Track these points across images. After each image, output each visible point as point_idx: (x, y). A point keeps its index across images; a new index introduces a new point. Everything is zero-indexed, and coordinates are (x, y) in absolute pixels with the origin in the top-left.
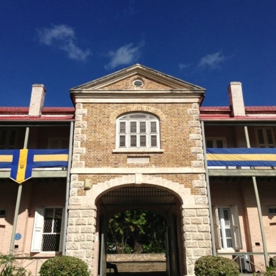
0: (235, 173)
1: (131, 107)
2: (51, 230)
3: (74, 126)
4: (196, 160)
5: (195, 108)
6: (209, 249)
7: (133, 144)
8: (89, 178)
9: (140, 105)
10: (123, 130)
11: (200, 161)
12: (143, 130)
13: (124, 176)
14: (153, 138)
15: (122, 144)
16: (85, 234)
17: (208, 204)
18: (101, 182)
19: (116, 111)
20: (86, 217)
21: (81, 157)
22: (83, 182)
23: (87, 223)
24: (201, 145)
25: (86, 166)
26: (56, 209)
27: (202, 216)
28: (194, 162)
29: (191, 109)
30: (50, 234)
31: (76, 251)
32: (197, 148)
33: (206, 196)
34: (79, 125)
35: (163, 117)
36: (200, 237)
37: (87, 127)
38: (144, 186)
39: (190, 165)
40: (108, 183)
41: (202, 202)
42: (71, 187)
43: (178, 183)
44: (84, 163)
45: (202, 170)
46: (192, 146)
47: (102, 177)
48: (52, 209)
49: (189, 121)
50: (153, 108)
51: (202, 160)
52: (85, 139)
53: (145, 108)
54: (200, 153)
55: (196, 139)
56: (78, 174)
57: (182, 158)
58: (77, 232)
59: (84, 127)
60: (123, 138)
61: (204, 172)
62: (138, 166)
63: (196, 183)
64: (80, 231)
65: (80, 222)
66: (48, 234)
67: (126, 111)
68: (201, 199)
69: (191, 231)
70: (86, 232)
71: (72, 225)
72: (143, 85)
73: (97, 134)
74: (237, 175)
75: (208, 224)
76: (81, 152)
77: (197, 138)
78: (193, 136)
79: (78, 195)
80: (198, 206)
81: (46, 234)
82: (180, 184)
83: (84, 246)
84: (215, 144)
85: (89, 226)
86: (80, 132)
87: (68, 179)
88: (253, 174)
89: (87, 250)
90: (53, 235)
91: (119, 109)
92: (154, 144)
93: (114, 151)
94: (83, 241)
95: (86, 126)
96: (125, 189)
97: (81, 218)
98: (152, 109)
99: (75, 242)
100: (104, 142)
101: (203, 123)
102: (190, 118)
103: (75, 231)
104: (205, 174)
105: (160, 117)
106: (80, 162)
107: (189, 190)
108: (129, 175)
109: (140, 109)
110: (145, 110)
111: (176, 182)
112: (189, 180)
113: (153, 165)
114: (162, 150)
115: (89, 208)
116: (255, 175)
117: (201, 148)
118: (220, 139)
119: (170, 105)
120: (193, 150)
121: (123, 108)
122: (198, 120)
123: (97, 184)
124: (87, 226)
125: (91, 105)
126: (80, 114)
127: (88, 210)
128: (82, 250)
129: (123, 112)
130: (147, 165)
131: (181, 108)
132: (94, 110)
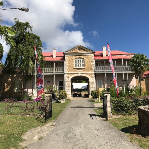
1: (78, 56)
5: (93, 56)
7: (78, 66)
8: (69, 75)
10: (76, 62)
12: (81, 62)
14: (83, 64)
15: (76, 66)
17: (95, 80)
19: (74, 58)
25: (68, 72)
27: (93, 83)
28: (92, 70)
33: (94, 78)
34: (66, 62)
36: (92, 87)
37: (68, 62)
38: (81, 76)
43: (88, 75)
46: (92, 66)
47: (72, 74)
48: (61, 81)
51: (94, 70)
52: (68, 65)
53: (81, 57)
56: (67, 74)
57: (89, 69)
60: (76, 65)
63: (92, 75)
64: (68, 86)
72: (80, 50)
73: (70, 64)
75: (95, 84)
76: (67, 68)
78: (92, 64)
79: (67, 78)
80: (92, 81)
81: (60, 87)
84: (98, 65)
85: (70, 85)
87: (64, 75)
92: (83, 66)
93: (74, 68)
97: (68, 83)
98: (83, 57)
100: (72, 66)
101: (94, 60)
102: (91, 59)
104: (94, 73)
105: (84, 59)
107: (91, 77)
108: (78, 74)
114: (85, 68)
115: (69, 81)
116: (106, 73)
117: (94, 67)
123: (71, 76)
126: (66, 59)
129: (76, 58)
130: (82, 71)
131: (89, 56)
132: (69, 57)
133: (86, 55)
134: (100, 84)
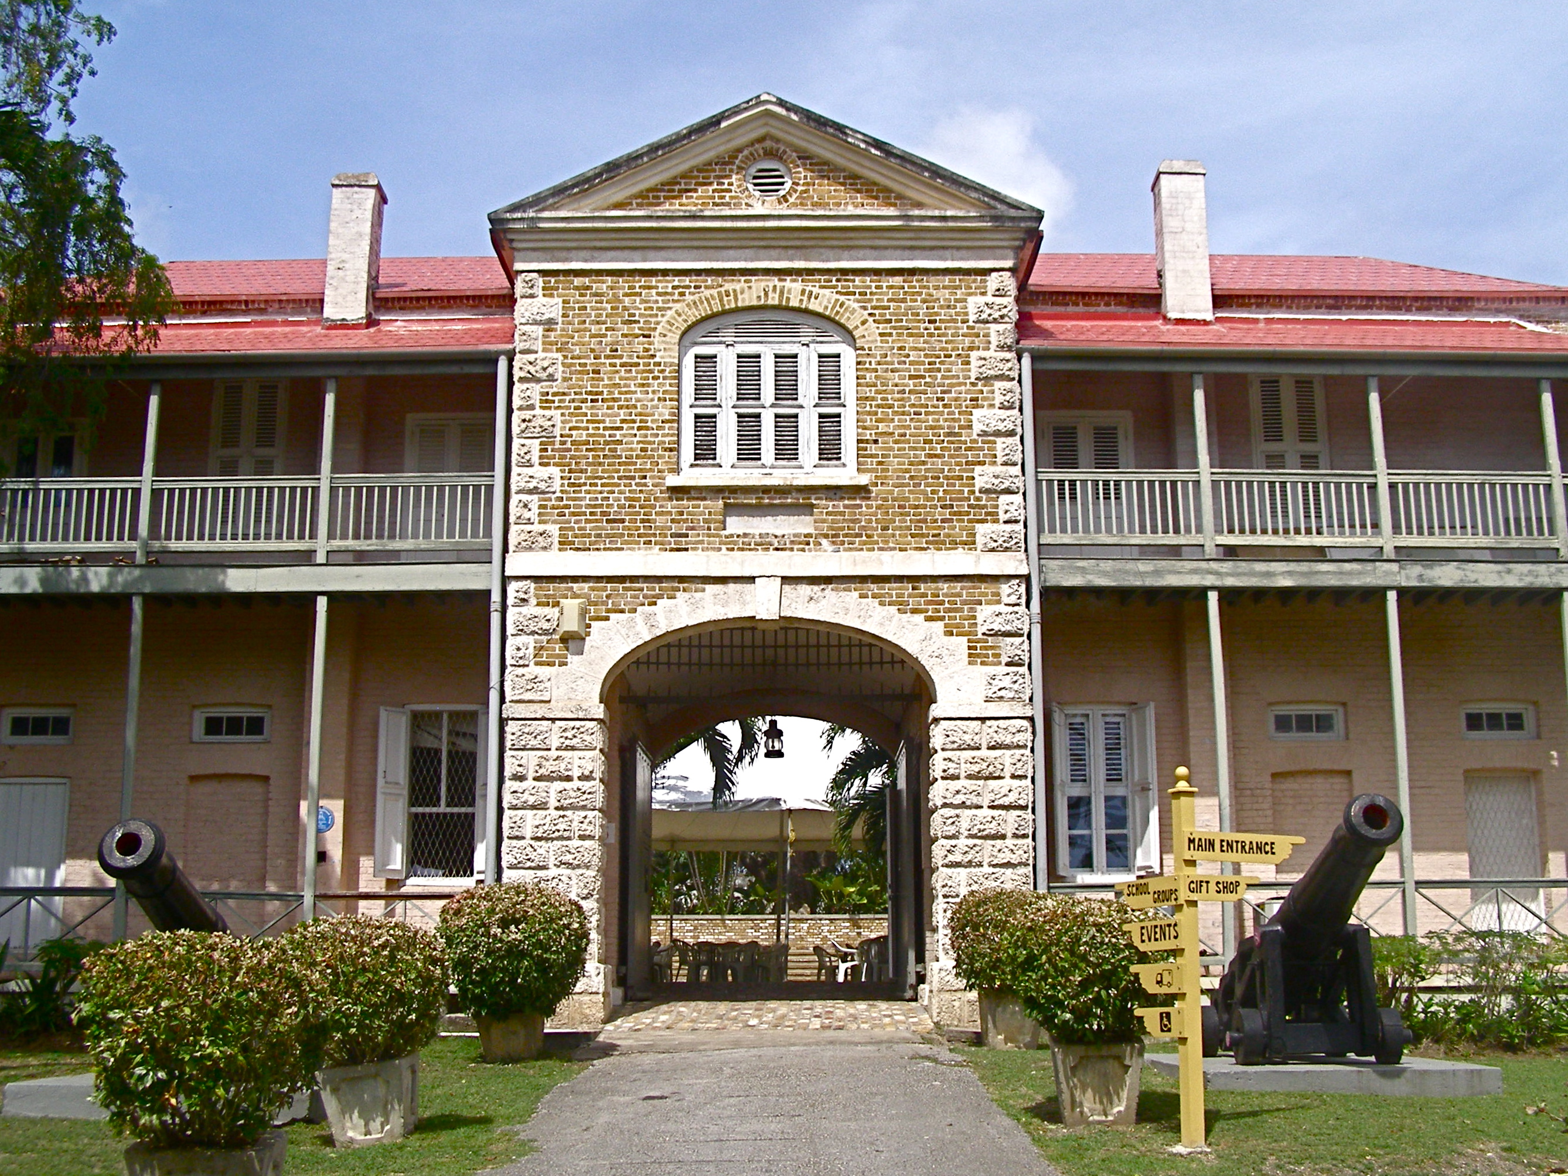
0: (1141, 574)
1: (738, 287)
2: (439, 799)
3: (510, 375)
4: (996, 521)
5: (999, 293)
6: (1022, 870)
7: (749, 452)
8: (576, 596)
9: (775, 280)
10: (705, 389)
11: (1009, 527)
12: (786, 388)
13: (710, 588)
14: (828, 426)
15: (705, 452)
16: (569, 813)
17: (1031, 699)
18: (622, 611)
19: (677, 306)
20: (573, 748)
21: (540, 507)
22: (553, 612)
23: (576, 773)
24: (1018, 458)
25: (565, 544)
26: (454, 715)
27: (1008, 747)
28: (983, 531)
29: (981, 300)
30: (434, 810)
31: (541, 873)
32: (999, 469)
33: (1024, 670)
34: (532, 369)
35: (870, 333)
36: (992, 828)
37: (565, 379)
38: (789, 625)
39: (970, 543)
40: (648, 617)
41: (1011, 695)
42: (510, 629)
43: (919, 618)
44: (553, 529)
45: (1012, 564)
46: (983, 463)
47: (625, 589)
48: (438, 715)
49: (974, 355)
50: (827, 292)
51: (1017, 522)
52: (557, 432)
53: (794, 291)
54: (1008, 491)
55: (998, 434)
56: (536, 579)
57: (939, 514)
58: (542, 806)
59: (551, 378)
60: (706, 423)
61: (1024, 571)
62: (764, 544)
63: (987, 617)
64: (553, 803)
65: (549, 767)
66: (427, 810)
67: (717, 308)
68: (1007, 682)
69: (963, 805)
70: (573, 807)
71: (521, 778)
72: (788, 186)
73: (602, 409)
74: (1149, 582)
75: (1026, 777)
76: (542, 486)
77: (1001, 427)
78: (984, 418)
79: (537, 664)
80: (993, 710)
81: (420, 810)
82: (929, 619)
83: (568, 858)
84: (1085, 448)
85: (586, 785)
86: (536, 399)
87: (496, 597)
88: (1209, 581)
89: (580, 871)
90: (445, 814)
91: (689, 298)
92: (829, 451)
93: (672, 480)
94: (561, 838)
95: (559, 372)
96: (737, 635)
97: (554, 753)
98: (824, 299)
99: (532, 842)
100: (631, 441)
101: (1026, 360)
102: (977, 339)
103: (531, 800)
104: (1027, 578)
105: (857, 334)
106: (541, 528)
107: (961, 643)
108: (732, 586)
109: (774, 300)
110: (794, 303)
111: (914, 611)
112: (964, 603)
113: (824, 542)
114: (864, 480)
115: (581, 715)
116: (1218, 583)
117: (1016, 470)
118: (1105, 417)
119: (898, 280)
120: (983, 477)
121: (708, 293)
122: (1010, 349)
123: (607, 619)
124: (576, 783)
125: (577, 281)
126: (536, 323)
127: (578, 724)
128: (564, 871)
129: (704, 310)
130: (804, 542)
131: (941, 291)
132: (590, 303)
133: (877, 272)
134: (1113, 778)
